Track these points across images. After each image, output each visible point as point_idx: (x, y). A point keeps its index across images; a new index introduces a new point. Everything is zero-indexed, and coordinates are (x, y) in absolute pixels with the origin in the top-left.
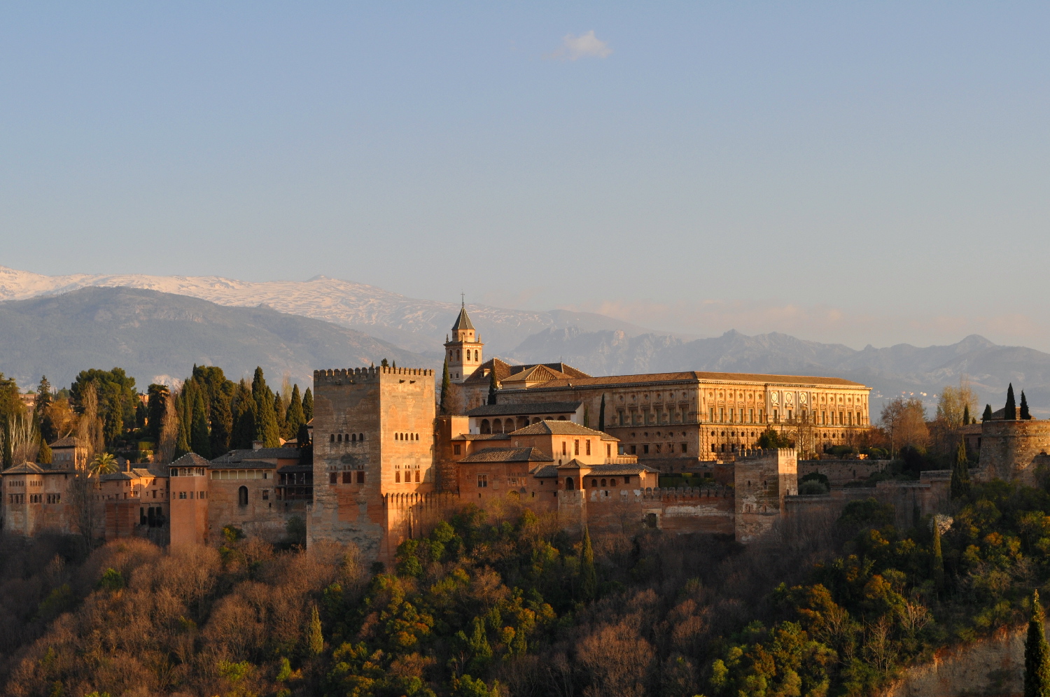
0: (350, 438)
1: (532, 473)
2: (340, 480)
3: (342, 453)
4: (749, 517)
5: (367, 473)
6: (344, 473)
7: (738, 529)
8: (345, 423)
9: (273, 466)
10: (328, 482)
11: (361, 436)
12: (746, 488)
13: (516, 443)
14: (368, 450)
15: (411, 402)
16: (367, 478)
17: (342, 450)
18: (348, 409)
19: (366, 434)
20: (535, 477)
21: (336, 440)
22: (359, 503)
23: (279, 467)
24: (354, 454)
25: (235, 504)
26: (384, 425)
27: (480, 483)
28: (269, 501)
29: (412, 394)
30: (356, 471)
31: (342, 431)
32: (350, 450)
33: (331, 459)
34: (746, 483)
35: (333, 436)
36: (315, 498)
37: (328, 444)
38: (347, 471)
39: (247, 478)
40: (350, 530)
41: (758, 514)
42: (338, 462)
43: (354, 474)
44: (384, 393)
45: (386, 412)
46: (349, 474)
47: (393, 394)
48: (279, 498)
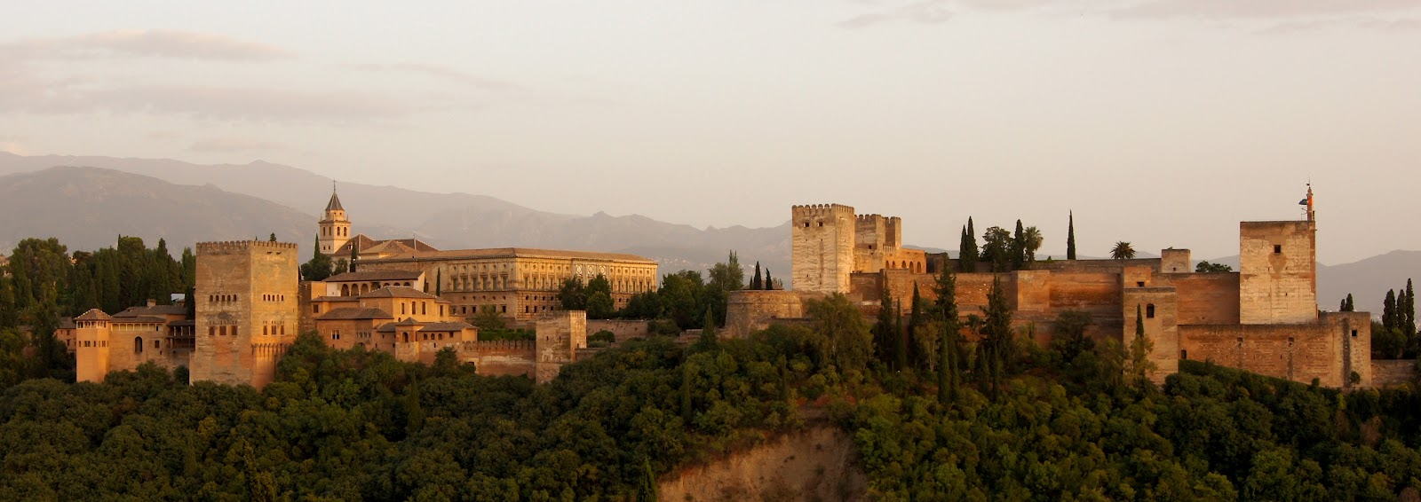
0: (226, 298)
1: (375, 328)
2: (217, 332)
3: (220, 310)
4: (547, 366)
5: (239, 327)
6: (221, 327)
7: (538, 375)
8: (222, 286)
9: (163, 321)
10: (207, 334)
11: (235, 296)
12: (545, 342)
13: (364, 304)
14: (240, 308)
15: (277, 269)
16: (239, 332)
17: (219, 308)
18: (224, 274)
19: (239, 295)
20: (378, 332)
21: (214, 299)
22: (232, 352)
23: (168, 322)
24: (229, 312)
25: (132, 351)
26: (254, 288)
27: (334, 336)
28: (160, 349)
29: (278, 263)
30: (230, 325)
31: (219, 293)
32: (226, 308)
33: (209, 316)
34: (545, 338)
35: (211, 296)
36: (197, 347)
37: (207, 303)
38: (223, 325)
39: (140, 330)
40: (225, 373)
41: (554, 363)
42: (216, 318)
43: (229, 328)
44: (253, 262)
45: (256, 278)
46: (225, 328)
47: (262, 263)
48: (168, 346)
